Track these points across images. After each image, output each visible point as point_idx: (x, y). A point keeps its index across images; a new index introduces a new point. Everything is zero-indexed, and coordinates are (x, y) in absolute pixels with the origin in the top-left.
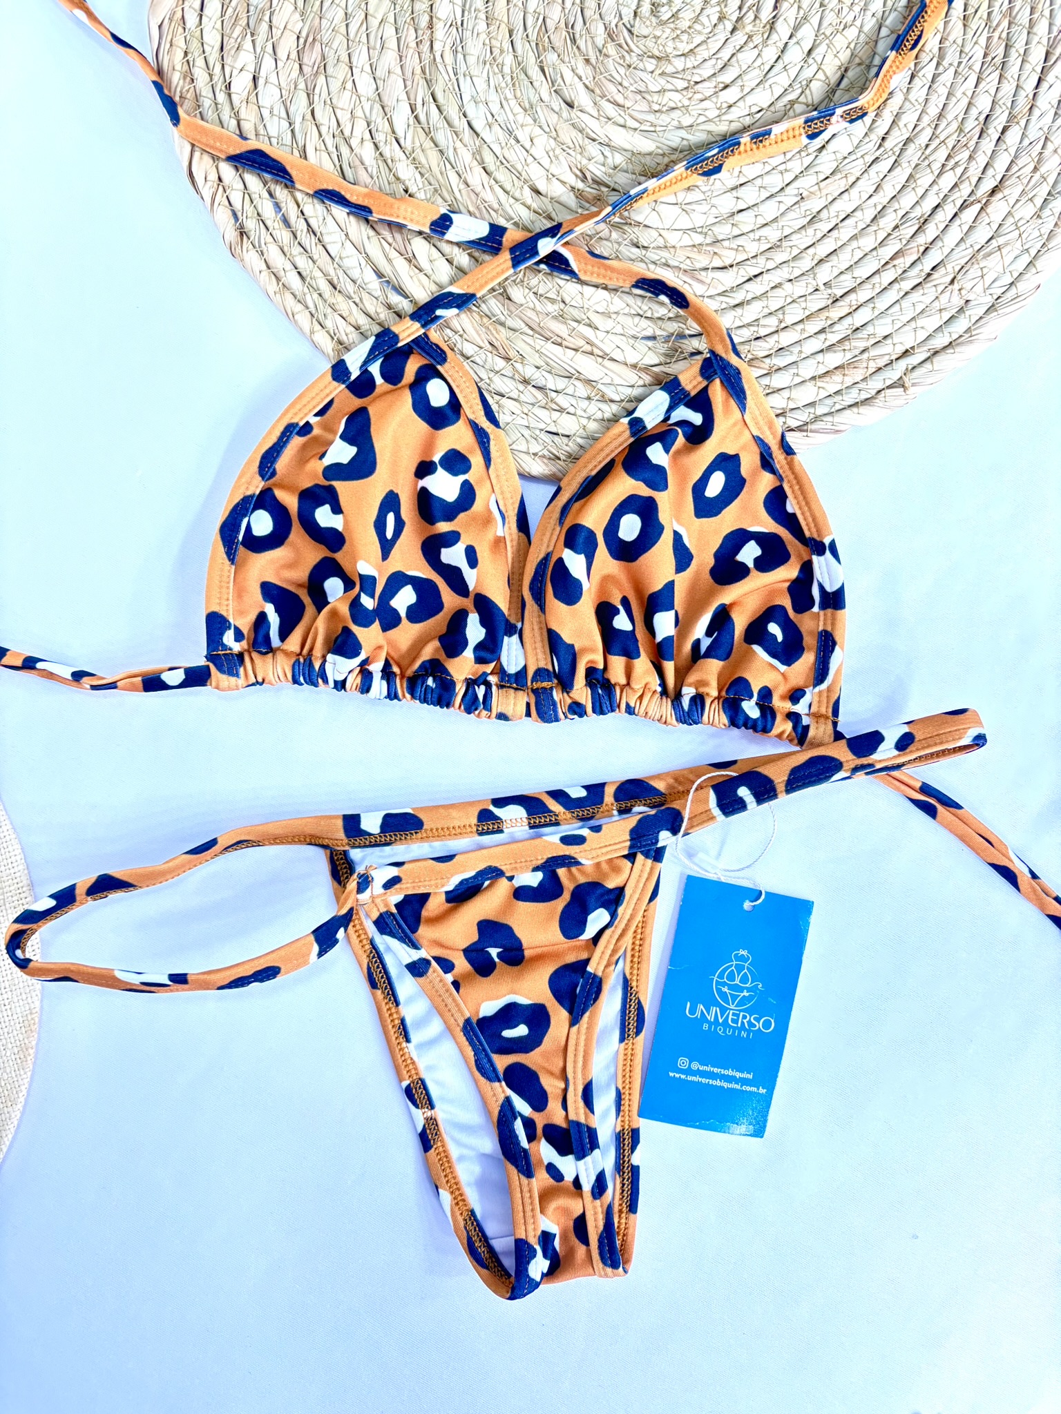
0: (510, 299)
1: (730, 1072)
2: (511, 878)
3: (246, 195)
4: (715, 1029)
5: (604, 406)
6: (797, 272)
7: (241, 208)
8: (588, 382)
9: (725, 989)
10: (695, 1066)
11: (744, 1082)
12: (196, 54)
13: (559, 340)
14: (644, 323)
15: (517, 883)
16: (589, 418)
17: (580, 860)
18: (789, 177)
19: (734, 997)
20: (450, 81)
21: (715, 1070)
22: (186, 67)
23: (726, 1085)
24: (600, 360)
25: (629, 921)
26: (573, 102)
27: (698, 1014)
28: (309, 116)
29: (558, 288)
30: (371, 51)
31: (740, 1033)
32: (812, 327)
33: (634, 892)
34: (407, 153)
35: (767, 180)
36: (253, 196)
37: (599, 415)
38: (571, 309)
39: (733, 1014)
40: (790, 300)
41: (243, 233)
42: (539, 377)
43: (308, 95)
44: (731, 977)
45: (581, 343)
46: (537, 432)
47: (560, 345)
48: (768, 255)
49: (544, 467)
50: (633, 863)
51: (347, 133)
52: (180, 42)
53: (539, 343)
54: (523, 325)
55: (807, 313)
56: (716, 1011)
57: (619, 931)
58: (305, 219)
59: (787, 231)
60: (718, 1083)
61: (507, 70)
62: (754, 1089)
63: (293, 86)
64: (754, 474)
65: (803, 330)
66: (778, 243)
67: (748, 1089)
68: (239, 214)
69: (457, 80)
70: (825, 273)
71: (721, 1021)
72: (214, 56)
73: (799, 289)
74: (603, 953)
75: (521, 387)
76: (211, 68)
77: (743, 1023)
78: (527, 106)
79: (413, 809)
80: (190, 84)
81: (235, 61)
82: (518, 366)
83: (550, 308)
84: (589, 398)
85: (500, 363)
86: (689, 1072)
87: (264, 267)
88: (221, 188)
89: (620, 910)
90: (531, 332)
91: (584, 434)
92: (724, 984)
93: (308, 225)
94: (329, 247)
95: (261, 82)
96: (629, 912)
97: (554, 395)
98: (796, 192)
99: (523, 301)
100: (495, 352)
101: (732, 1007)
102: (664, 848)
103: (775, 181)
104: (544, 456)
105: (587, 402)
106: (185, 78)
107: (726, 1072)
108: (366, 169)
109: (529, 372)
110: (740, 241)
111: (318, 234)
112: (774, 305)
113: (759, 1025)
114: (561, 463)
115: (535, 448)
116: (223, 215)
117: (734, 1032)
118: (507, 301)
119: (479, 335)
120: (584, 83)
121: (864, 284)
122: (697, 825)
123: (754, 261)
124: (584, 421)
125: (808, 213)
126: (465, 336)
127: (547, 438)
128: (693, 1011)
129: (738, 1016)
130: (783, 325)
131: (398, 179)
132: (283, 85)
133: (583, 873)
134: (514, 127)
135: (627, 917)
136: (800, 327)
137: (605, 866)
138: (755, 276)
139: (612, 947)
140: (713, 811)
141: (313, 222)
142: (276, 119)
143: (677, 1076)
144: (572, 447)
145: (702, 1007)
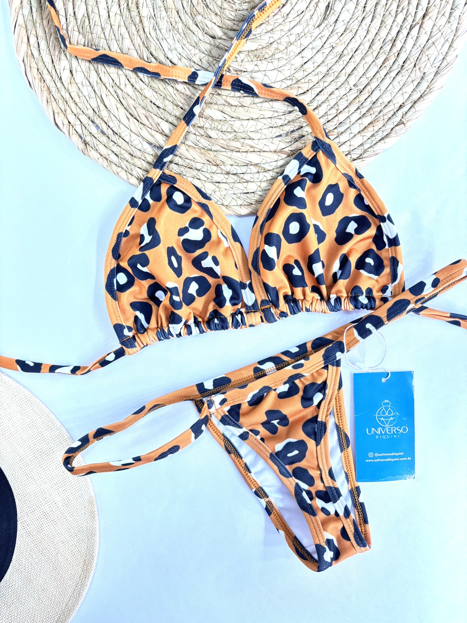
0: (210, 137)
1: (393, 454)
2: (275, 390)
3: (83, 126)
4: (382, 437)
5: (266, 174)
6: (339, 84)
7: (82, 133)
8: (256, 165)
9: (382, 419)
10: (376, 455)
11: (400, 457)
12: (42, 68)
13: (238, 150)
14: (274, 130)
15: (278, 391)
16: (261, 181)
17: (303, 374)
18: (324, 39)
19: (387, 422)
20: (157, 44)
21: (386, 454)
22: (40, 76)
23: (392, 460)
24: (259, 153)
25: (332, 395)
26: (214, 36)
27: (373, 432)
28: (99, 81)
29: (231, 126)
30: (118, 42)
31: (393, 436)
32: (353, 108)
33: (331, 382)
34: (147, 84)
35: (314, 44)
36: (86, 126)
37: (265, 179)
38: (240, 134)
39: (388, 429)
40: (340, 98)
41: (86, 143)
42: (233, 170)
43: (96, 71)
44: (384, 413)
45: (248, 148)
46: (239, 195)
47: (239, 152)
48: (324, 80)
49: (246, 210)
50: (328, 370)
51: (118, 84)
52: (34, 65)
53: (229, 154)
54: (220, 148)
55: (349, 102)
56: (380, 429)
57: (328, 400)
58: (111, 129)
59: (330, 66)
60: (388, 460)
61: (181, 31)
62: (406, 459)
63: (88, 70)
64: (346, 190)
65: (349, 111)
66: (327, 73)
67: (403, 459)
68: (82, 136)
69: (160, 43)
70: (353, 80)
71: (383, 433)
72: (50, 67)
73: (342, 91)
74: (323, 411)
75: (227, 176)
76: (51, 73)
77: (393, 432)
78: (194, 44)
79: (225, 375)
80: (44, 83)
81: (60, 66)
82: (223, 167)
83: (230, 136)
84: (258, 172)
85: (214, 168)
86: (374, 458)
87: (99, 156)
88: (71, 126)
89: (327, 392)
90: (224, 150)
91: (261, 190)
92: (381, 417)
93: (113, 131)
94: (124, 138)
95: (74, 72)
96: (331, 391)
97: (242, 175)
98: (329, 45)
99: (217, 137)
100: (211, 164)
101: (387, 426)
102: (339, 360)
103: (318, 44)
104: (245, 205)
105: (258, 174)
106: (41, 81)
107: (391, 454)
108: (131, 97)
109: (228, 168)
110: (309, 77)
111: (118, 134)
112: (332, 103)
113: (401, 431)
114: (254, 206)
115: (240, 202)
116: (75, 138)
117: (390, 436)
118: (210, 139)
119: (201, 158)
120: (218, 26)
121: (373, 80)
122: (352, 346)
123: (318, 85)
124: (259, 184)
125: (338, 54)
126: (195, 161)
127: (244, 196)
128: (370, 432)
129: (390, 429)
130: (339, 111)
131: (146, 98)
132: (84, 70)
133: (306, 380)
134: (191, 57)
135: (331, 393)
136: (347, 109)
137: (315, 375)
138: (320, 92)
139: (326, 408)
140: (357, 338)
141: (114, 129)
142: (85, 87)
143: (370, 461)
144: (257, 197)
145: (373, 429)
